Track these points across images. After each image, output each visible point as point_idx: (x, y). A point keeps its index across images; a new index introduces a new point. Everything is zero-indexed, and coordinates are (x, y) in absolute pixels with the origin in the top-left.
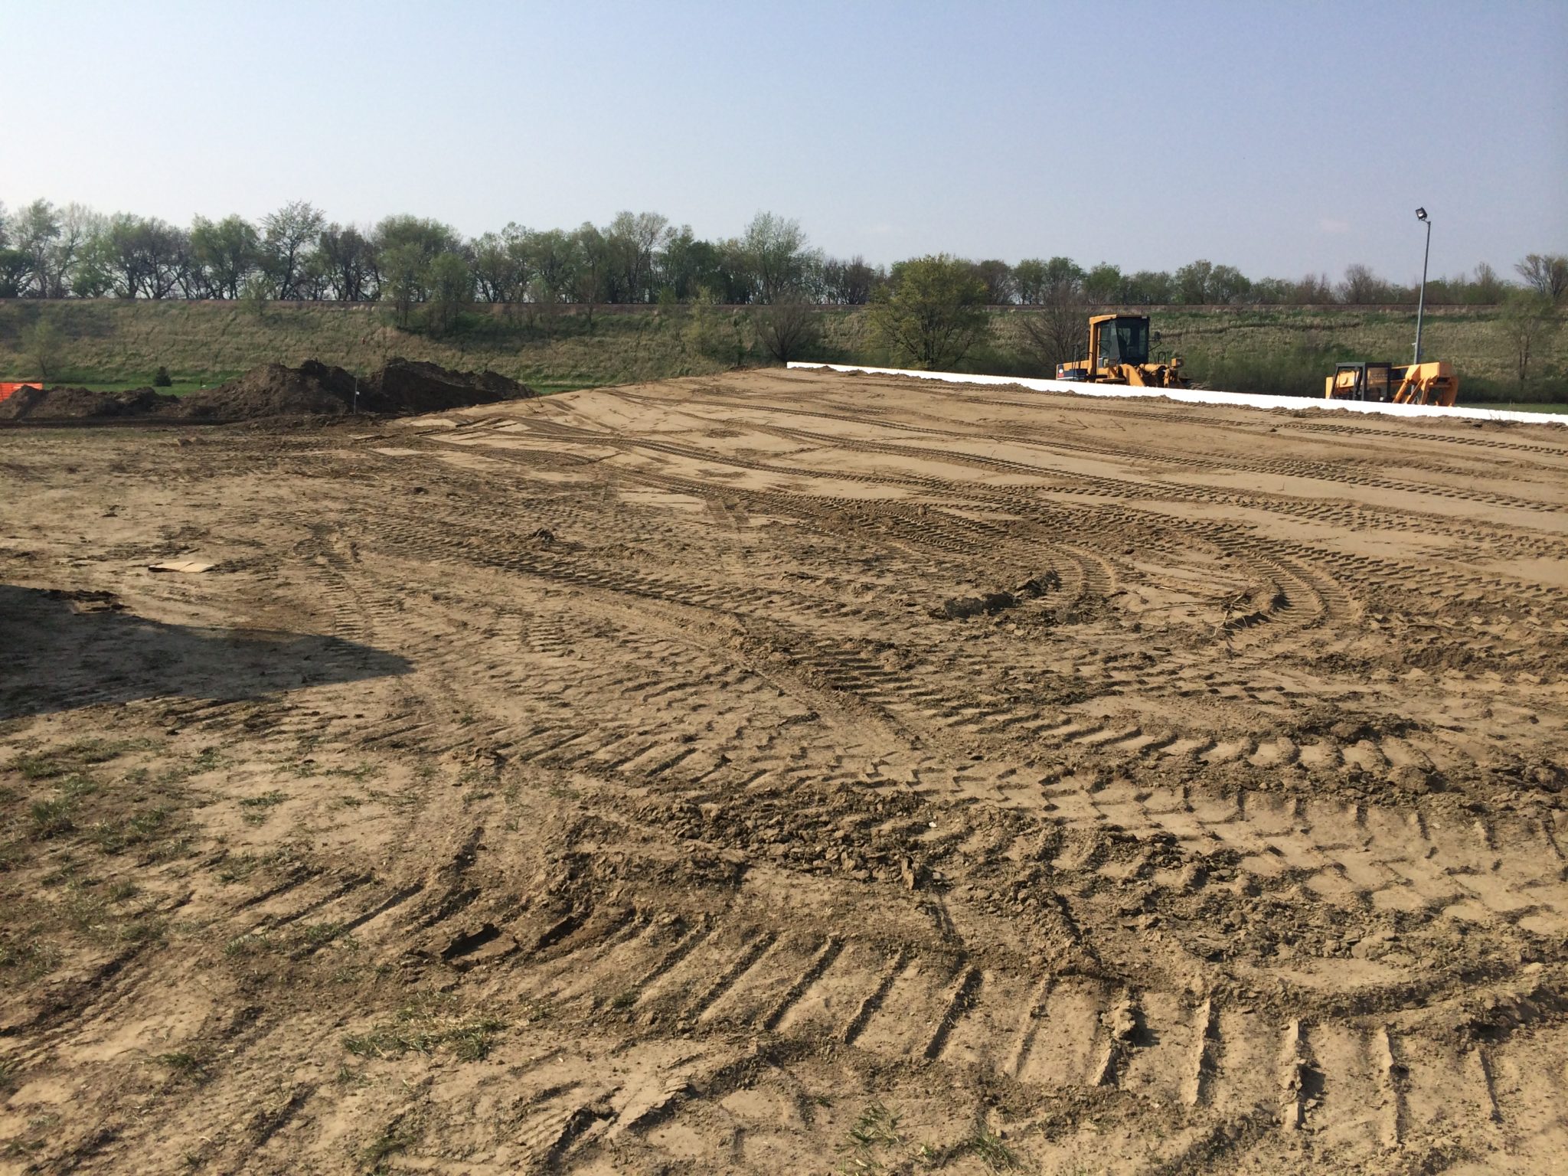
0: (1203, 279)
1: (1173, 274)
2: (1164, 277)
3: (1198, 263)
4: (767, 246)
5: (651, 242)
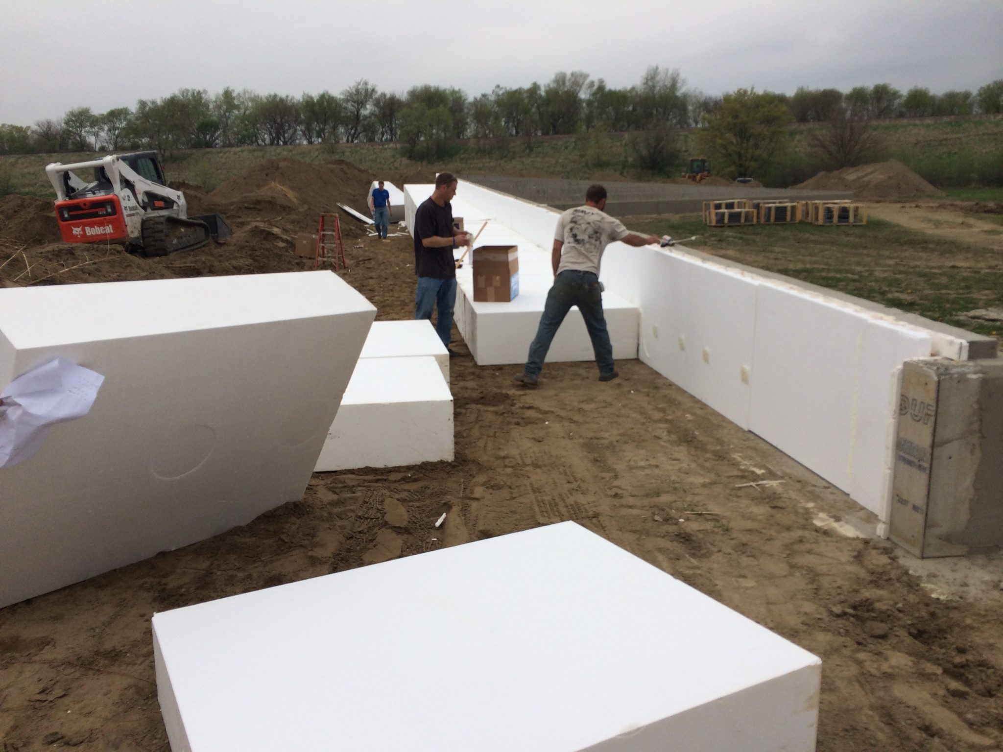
0: (999, 95)
4: (657, 89)
5: (579, 92)
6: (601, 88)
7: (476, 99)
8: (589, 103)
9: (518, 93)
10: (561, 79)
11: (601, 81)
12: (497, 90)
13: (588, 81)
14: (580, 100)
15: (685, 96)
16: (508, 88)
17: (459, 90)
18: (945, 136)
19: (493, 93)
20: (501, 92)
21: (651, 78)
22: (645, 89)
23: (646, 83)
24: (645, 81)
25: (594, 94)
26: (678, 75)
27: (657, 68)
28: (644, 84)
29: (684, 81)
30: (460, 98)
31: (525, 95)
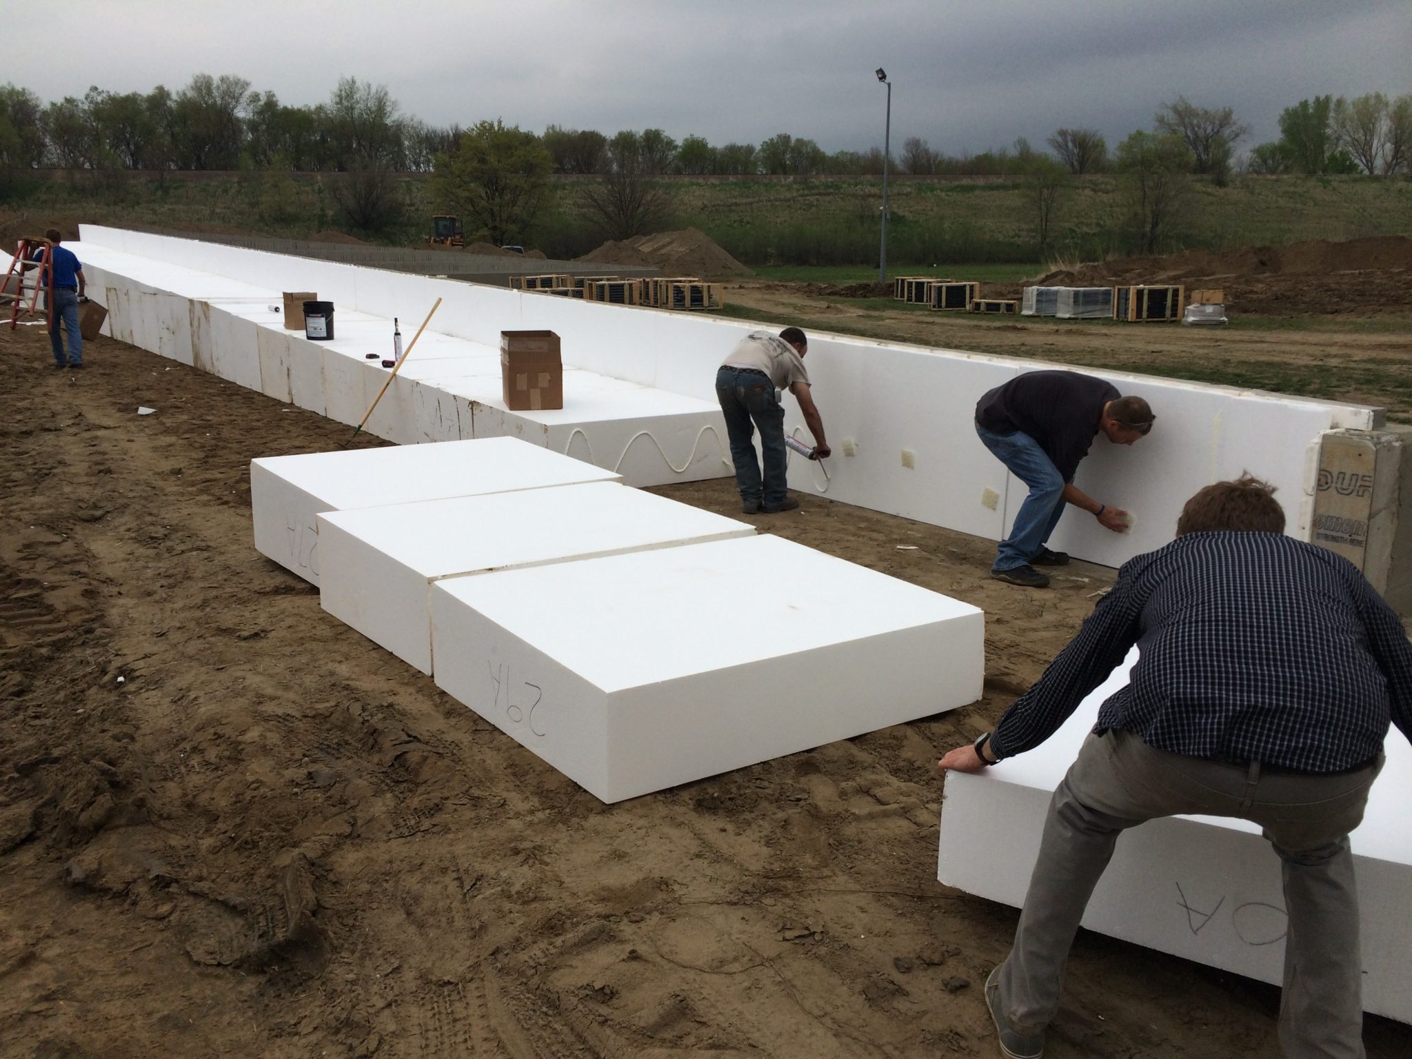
0: (784, 153)
1: (758, 147)
2: (750, 150)
3: (779, 136)
4: (356, 112)
5: (235, 107)
6: (271, 104)
7: (53, 104)
8: (253, 126)
9: (131, 100)
10: (203, 86)
11: (270, 96)
12: (94, 94)
13: (248, 93)
14: (238, 120)
15: (399, 126)
16: (112, 93)
17: (24, 89)
18: (734, 200)
19: (86, 98)
20: (99, 99)
21: (347, 94)
22: (338, 110)
23: (340, 102)
24: (338, 99)
25: (260, 113)
26: (386, 94)
27: (354, 82)
28: (337, 103)
29: (394, 103)
30: (26, 102)
31: (144, 106)
